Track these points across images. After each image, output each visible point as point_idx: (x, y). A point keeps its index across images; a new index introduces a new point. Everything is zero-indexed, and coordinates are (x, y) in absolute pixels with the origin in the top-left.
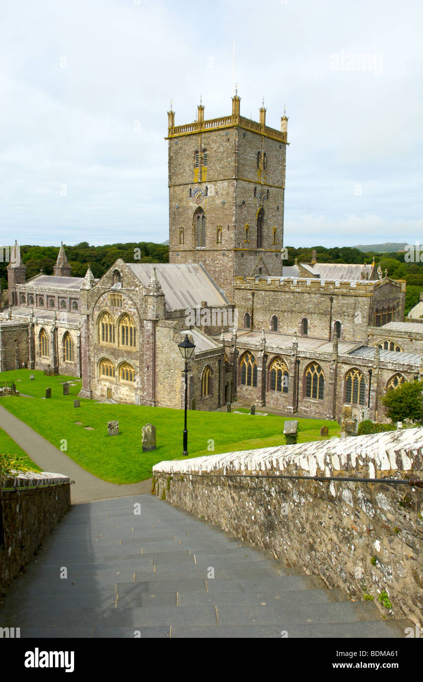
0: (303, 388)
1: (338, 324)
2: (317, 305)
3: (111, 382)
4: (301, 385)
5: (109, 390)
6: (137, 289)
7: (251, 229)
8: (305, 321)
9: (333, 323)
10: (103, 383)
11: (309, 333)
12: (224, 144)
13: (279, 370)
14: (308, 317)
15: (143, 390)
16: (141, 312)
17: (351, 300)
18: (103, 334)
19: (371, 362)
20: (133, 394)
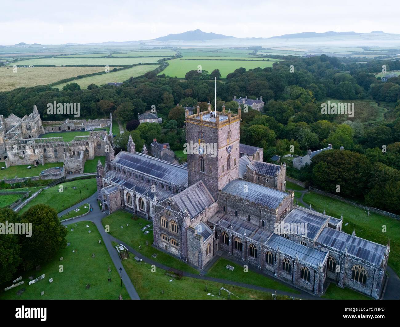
0: (249, 252)
1: (263, 222)
2: (254, 212)
3: (167, 244)
4: (247, 251)
5: (166, 246)
6: (178, 213)
7: (224, 166)
8: (249, 217)
9: (261, 221)
10: (163, 243)
11: (251, 222)
12: (212, 134)
13: (238, 242)
14: (251, 215)
15: (182, 251)
16: (180, 222)
17: (269, 214)
18: (163, 223)
19: (276, 251)
20: (177, 252)
